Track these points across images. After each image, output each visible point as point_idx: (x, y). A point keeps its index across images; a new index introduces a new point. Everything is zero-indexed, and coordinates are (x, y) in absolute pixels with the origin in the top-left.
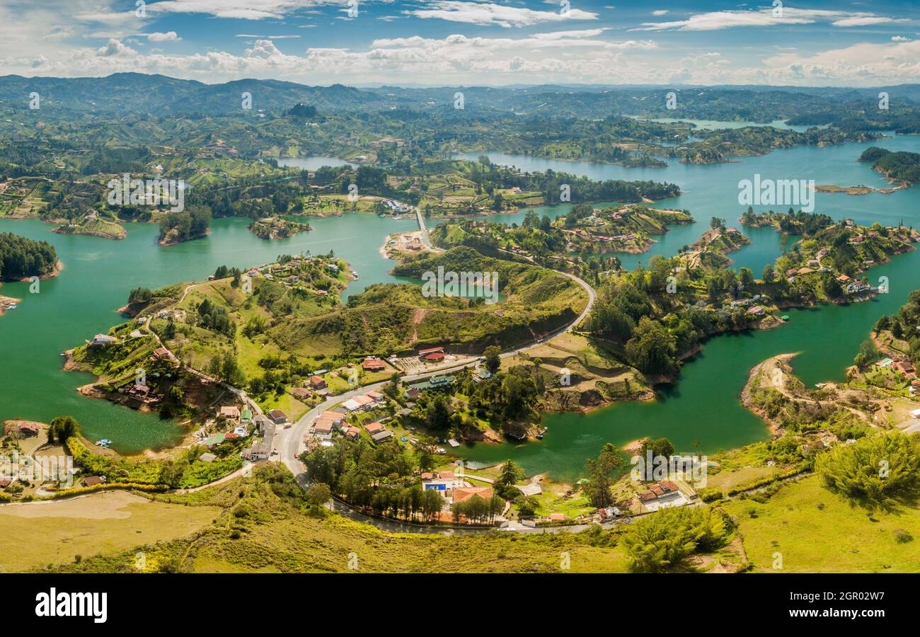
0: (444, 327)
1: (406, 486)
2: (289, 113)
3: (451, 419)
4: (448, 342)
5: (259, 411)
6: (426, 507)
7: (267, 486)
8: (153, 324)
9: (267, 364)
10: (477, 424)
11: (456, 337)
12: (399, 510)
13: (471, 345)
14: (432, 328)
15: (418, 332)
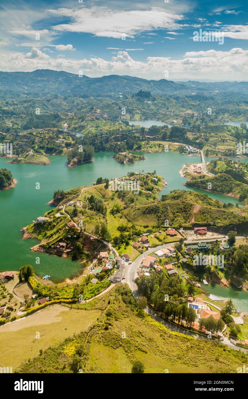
0: (209, 216)
1: (180, 303)
2: (136, 95)
3: (205, 268)
4: (210, 225)
5: (117, 254)
6: (188, 318)
7: (120, 297)
8: (66, 209)
9: (122, 229)
10: (218, 273)
11: (214, 223)
12: (176, 317)
13: (221, 229)
14: (202, 216)
15: (195, 218)
